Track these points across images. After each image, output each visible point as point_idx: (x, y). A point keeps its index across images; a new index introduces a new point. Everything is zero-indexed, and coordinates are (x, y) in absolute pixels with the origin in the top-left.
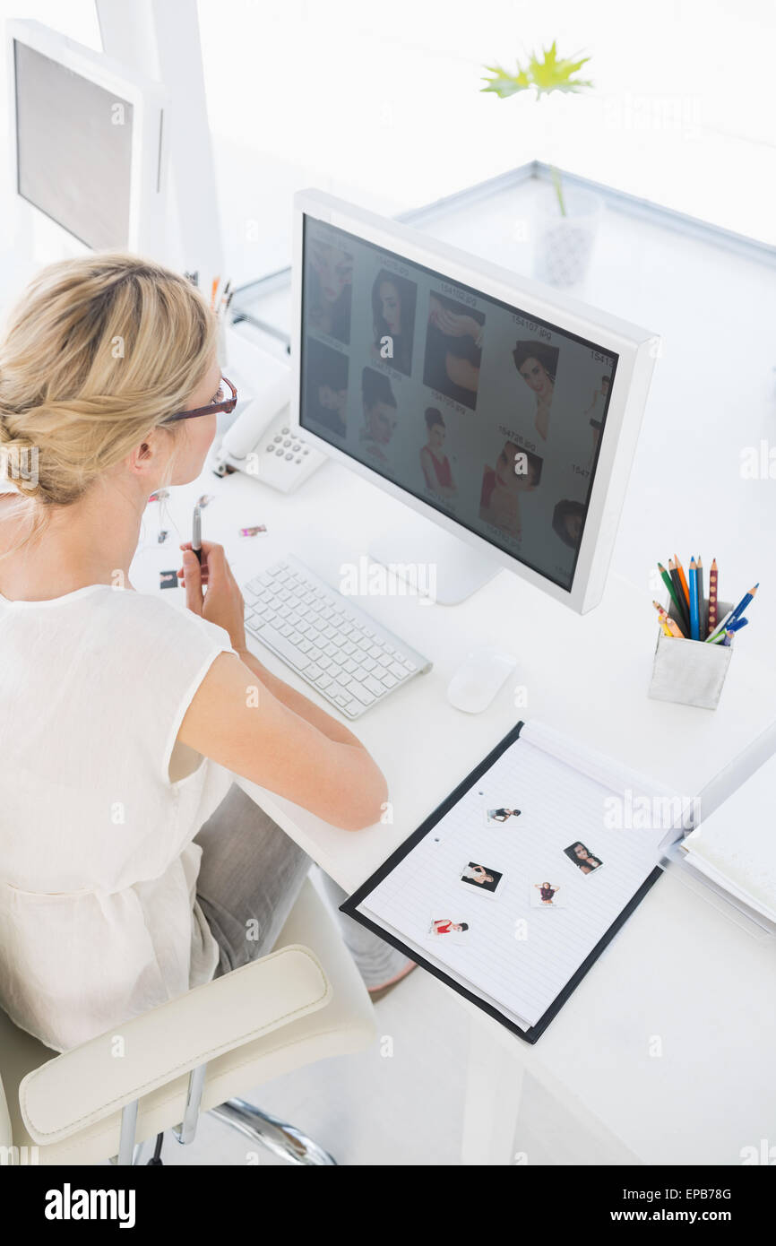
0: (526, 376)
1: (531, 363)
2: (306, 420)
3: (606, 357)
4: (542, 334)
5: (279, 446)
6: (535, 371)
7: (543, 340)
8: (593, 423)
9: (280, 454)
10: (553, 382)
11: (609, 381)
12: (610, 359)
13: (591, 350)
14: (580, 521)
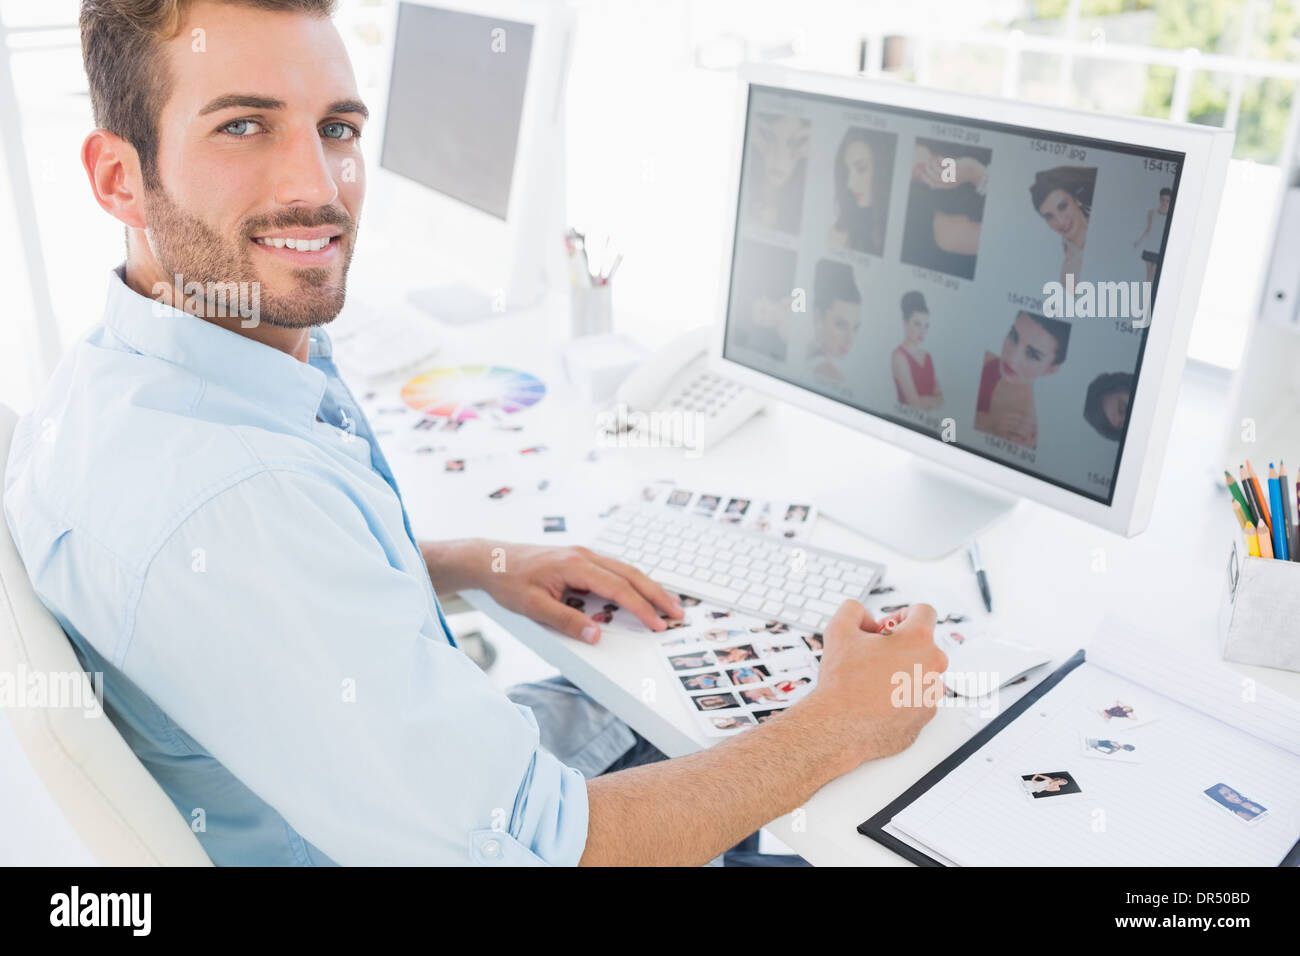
0: (1049, 217)
1: (1056, 197)
2: (732, 349)
3: (1165, 162)
4: (1072, 156)
5: (688, 400)
6: (1062, 206)
7: (1076, 163)
8: (1147, 256)
9: (689, 407)
10: (1087, 216)
11: (1170, 194)
12: (1171, 163)
13: (1144, 159)
14: (1126, 398)
